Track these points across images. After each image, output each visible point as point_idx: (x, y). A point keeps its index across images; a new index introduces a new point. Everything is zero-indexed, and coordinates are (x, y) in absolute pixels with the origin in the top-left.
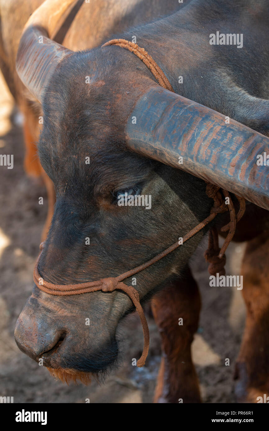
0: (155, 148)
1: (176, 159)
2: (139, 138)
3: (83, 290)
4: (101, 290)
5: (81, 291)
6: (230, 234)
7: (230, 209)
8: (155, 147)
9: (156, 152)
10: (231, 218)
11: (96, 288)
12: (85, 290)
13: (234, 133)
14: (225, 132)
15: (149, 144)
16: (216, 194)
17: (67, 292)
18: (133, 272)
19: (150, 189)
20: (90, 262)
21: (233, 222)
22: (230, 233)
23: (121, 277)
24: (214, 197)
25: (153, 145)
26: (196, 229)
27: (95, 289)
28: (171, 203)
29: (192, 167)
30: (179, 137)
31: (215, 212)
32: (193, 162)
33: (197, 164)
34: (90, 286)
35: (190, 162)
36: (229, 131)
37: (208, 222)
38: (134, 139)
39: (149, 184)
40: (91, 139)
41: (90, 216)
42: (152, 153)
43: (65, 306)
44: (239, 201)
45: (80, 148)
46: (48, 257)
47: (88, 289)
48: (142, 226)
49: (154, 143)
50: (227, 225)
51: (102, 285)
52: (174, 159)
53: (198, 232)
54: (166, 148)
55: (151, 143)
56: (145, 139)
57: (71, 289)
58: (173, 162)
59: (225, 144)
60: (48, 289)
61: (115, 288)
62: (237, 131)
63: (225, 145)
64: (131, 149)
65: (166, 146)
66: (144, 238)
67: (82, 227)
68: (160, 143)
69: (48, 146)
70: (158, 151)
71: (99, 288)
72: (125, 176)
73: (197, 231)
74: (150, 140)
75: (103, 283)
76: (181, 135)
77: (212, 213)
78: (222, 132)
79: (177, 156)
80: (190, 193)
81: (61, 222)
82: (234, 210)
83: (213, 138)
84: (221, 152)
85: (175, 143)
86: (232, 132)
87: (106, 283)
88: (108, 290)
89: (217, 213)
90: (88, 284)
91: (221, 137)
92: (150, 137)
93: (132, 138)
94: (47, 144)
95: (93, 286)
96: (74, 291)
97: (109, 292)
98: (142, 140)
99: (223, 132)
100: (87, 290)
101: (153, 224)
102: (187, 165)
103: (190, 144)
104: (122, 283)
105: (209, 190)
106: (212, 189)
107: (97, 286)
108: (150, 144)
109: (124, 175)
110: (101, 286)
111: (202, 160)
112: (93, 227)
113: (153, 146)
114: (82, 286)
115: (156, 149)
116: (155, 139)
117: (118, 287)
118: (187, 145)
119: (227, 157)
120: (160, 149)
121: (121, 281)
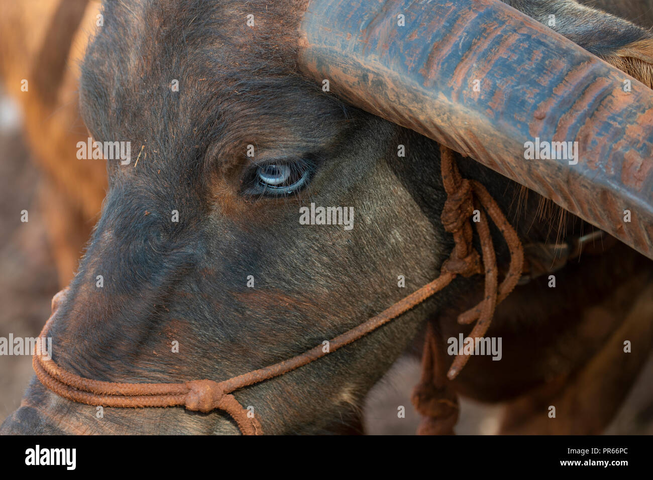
0: (364, 69)
1: (410, 95)
2: (331, 44)
3: (143, 399)
4: (183, 406)
5: (138, 399)
6: (480, 326)
7: (487, 268)
8: (366, 67)
9: (365, 78)
10: (486, 290)
11: (173, 399)
12: (147, 399)
13: (548, 51)
14: (527, 46)
15: (353, 59)
16: (464, 224)
17: (106, 398)
18: (258, 376)
19: (332, 178)
20: (170, 334)
21: (490, 300)
22: (480, 323)
23: (231, 383)
24: (459, 230)
25: (361, 61)
26: (407, 303)
27: (171, 400)
28: (369, 222)
29: (446, 115)
30: (422, 47)
31: (452, 270)
32: (450, 103)
33: (459, 107)
34: (159, 392)
35: (443, 102)
36: (537, 45)
37: (434, 289)
38: (318, 46)
39: (331, 164)
40: (217, 45)
41: (188, 225)
42: (356, 80)
43: (102, 427)
44: (511, 251)
45: (188, 66)
46: (74, 313)
47: (155, 399)
48: (298, 264)
49: (363, 57)
50: (474, 309)
51: (187, 393)
52: (406, 95)
53: (410, 310)
54: (392, 68)
55: (357, 56)
56: (344, 47)
57: (118, 392)
58: (401, 104)
59: (526, 71)
60: (63, 387)
61: (216, 406)
62: (554, 47)
63: (526, 73)
64: (308, 69)
65: (392, 65)
66: (298, 293)
67: (164, 248)
68: (377, 57)
69: (105, 69)
70: (371, 76)
71: (180, 400)
72: (282, 129)
73: (407, 306)
74: (356, 49)
75: (190, 389)
76: (429, 44)
77: (445, 272)
78: (520, 46)
79: (414, 88)
80: (410, 209)
81: (118, 234)
82: (495, 270)
83: (500, 57)
84: (516, 86)
85: (413, 59)
86: (543, 48)
87: (196, 390)
88: (200, 407)
89: (456, 272)
90: (156, 386)
91: (517, 57)
92: (357, 44)
93: (313, 45)
94: (102, 65)
95: (166, 394)
96: (123, 399)
97: (199, 412)
98: (337, 48)
99: (523, 47)
100: (151, 399)
101: (323, 264)
102: (436, 109)
103: (446, 65)
104: (231, 396)
105: (451, 210)
106: (457, 210)
107: (175, 394)
108: (355, 57)
109: (279, 128)
110: (184, 396)
111: (470, 100)
112: (190, 251)
113: (362, 64)
114: (142, 389)
115: (368, 70)
116: (368, 47)
117: (222, 405)
118: (440, 66)
119: (529, 98)
120: (376, 71)
121: (229, 394)
